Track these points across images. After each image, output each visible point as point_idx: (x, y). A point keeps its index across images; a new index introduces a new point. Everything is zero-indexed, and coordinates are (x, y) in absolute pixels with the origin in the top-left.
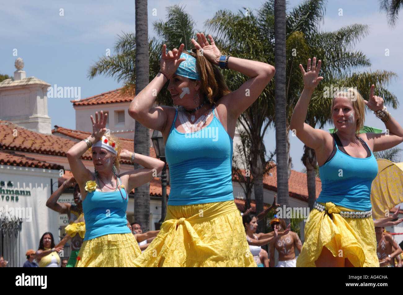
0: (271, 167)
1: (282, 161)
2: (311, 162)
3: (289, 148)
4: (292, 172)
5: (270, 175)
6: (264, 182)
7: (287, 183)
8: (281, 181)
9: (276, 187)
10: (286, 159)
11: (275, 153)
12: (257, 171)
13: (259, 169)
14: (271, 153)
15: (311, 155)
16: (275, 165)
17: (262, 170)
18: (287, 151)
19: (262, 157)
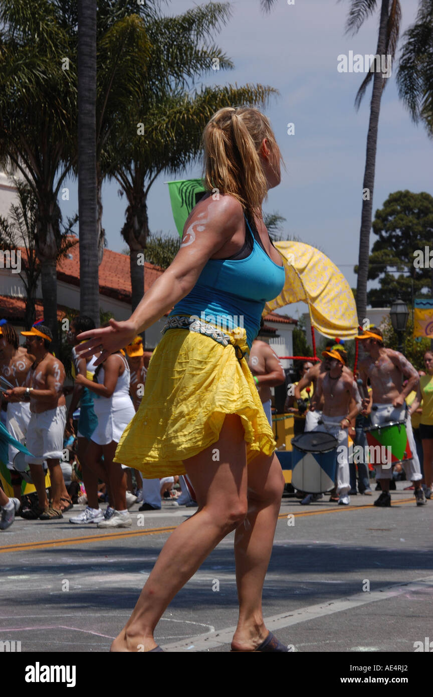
0: (70, 245)
1: (88, 236)
2: (137, 237)
3: (100, 213)
4: (107, 254)
5: (70, 257)
6: (58, 268)
7: (96, 272)
8: (87, 269)
9: (79, 277)
10: (95, 231)
11: (76, 220)
12: (46, 250)
13: (50, 247)
14: (69, 220)
15: (137, 226)
16: (77, 242)
17: (54, 250)
18: (97, 218)
19: (56, 227)
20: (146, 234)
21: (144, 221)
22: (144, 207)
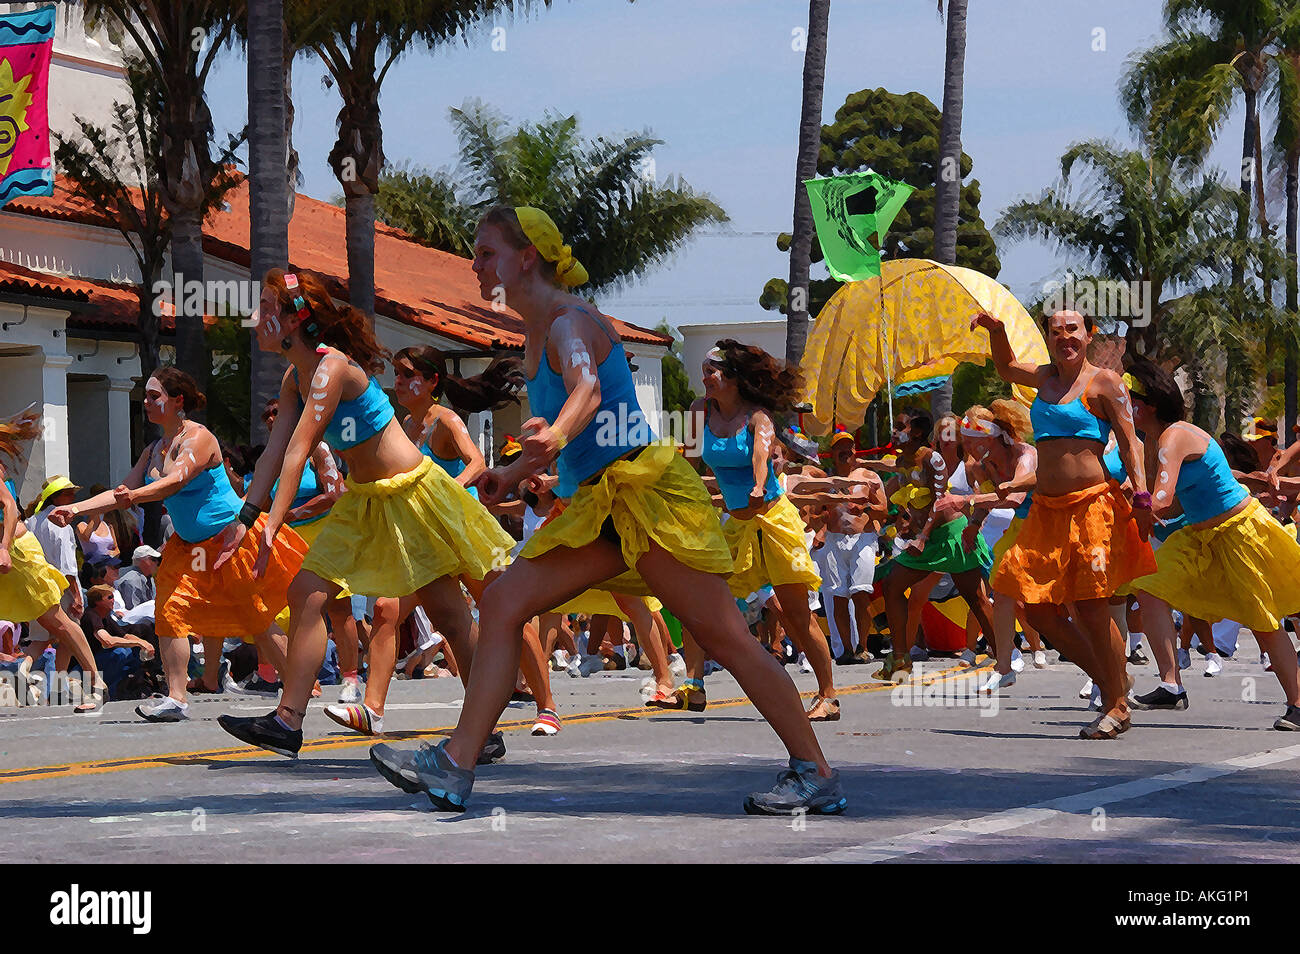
0: (234, 182)
1: (266, 164)
2: (360, 170)
3: (290, 121)
4: (300, 202)
5: (226, 207)
6: (206, 229)
7: (285, 235)
8: (263, 230)
9: (247, 247)
10: (282, 154)
11: (244, 136)
12: (182, 192)
13: (189, 186)
14: (230, 136)
15: (361, 147)
16: (246, 177)
17: (198, 193)
18: (284, 128)
19: (200, 147)
20: (379, 165)
21: (373, 138)
22: (375, 110)
